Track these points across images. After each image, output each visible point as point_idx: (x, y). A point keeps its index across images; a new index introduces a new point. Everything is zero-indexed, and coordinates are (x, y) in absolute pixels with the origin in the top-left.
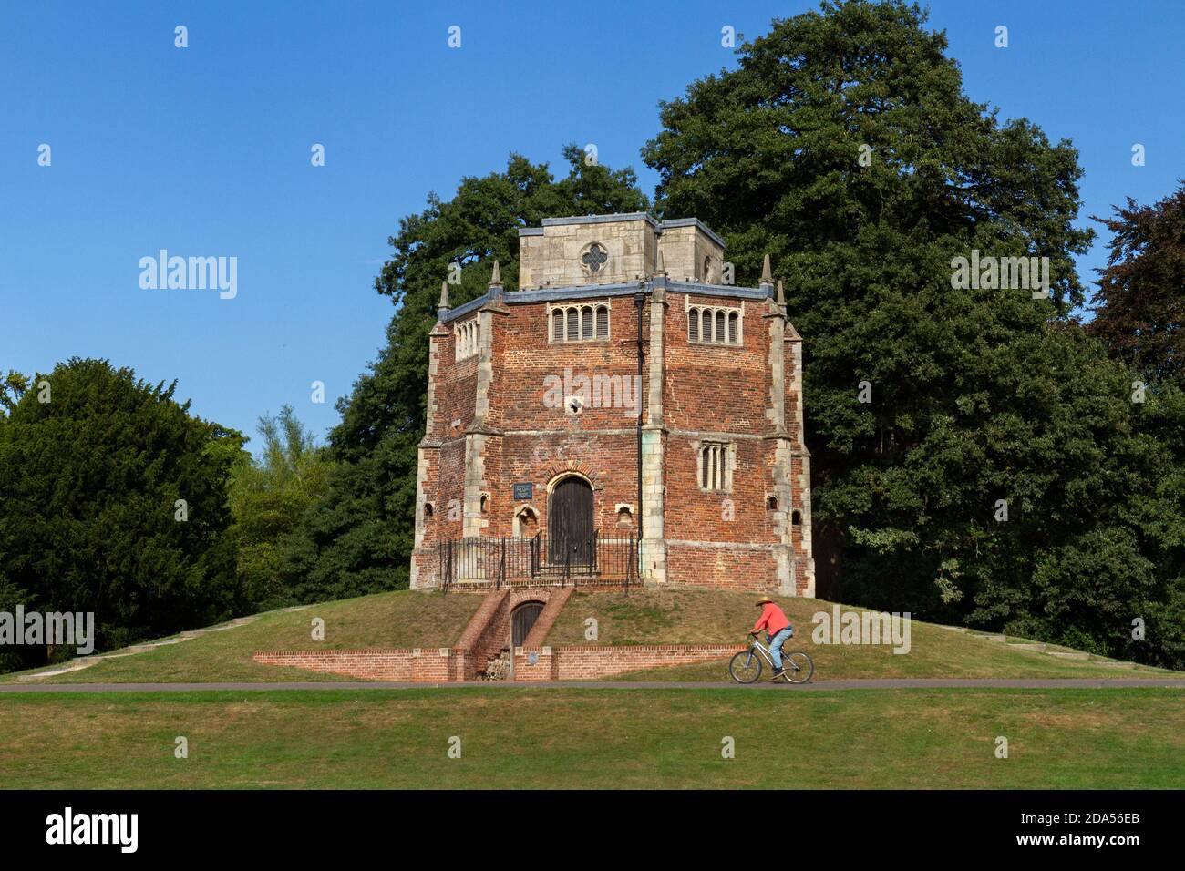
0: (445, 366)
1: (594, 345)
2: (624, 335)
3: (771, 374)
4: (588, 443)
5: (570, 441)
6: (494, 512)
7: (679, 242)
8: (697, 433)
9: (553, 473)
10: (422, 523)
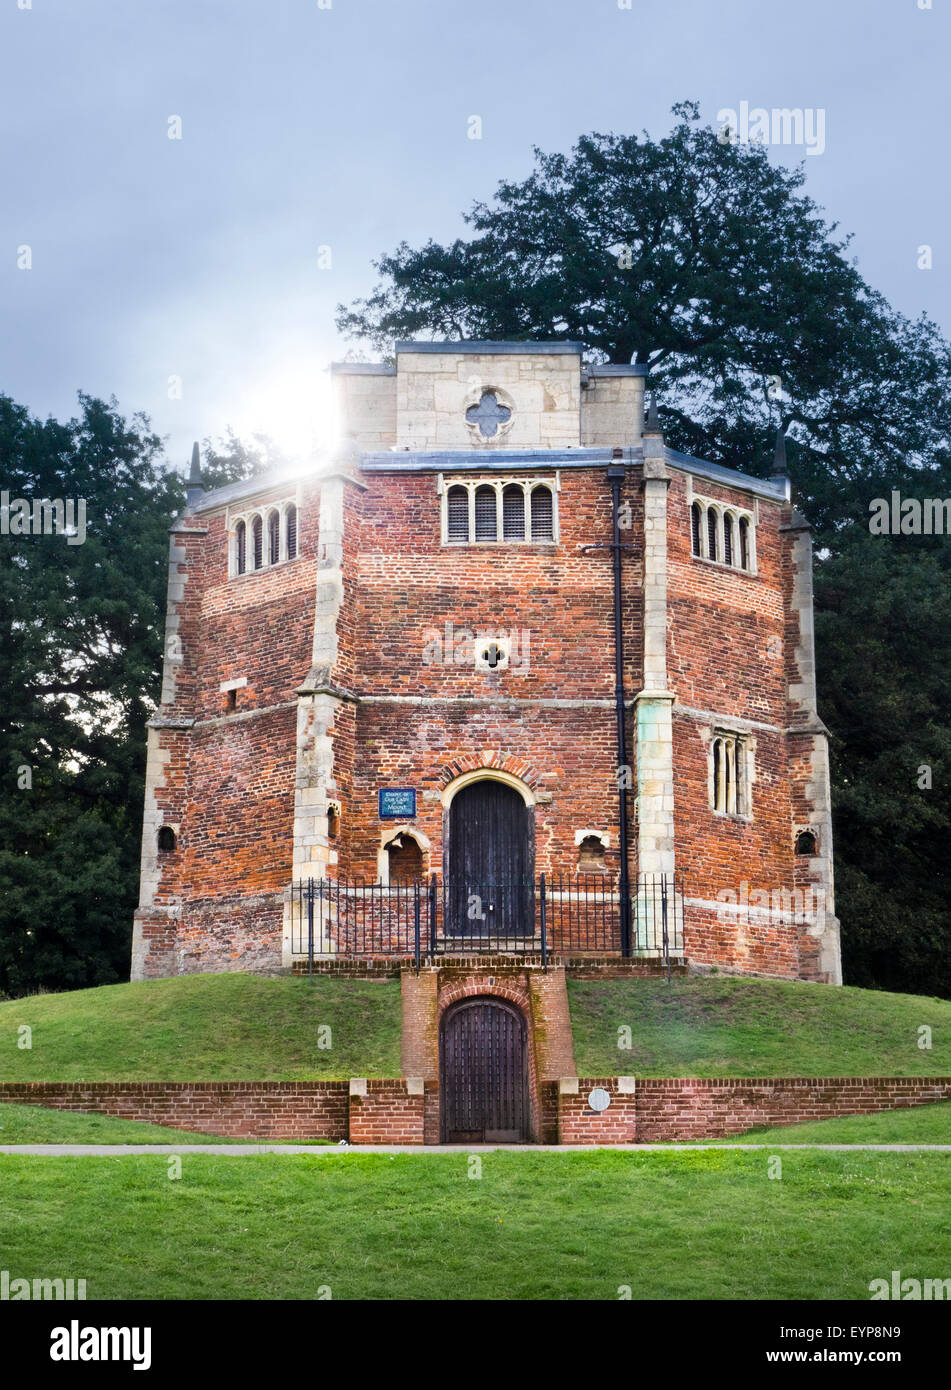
0: (198, 587)
1: (531, 551)
2: (584, 536)
3: (796, 626)
4: (521, 721)
5: (488, 717)
6: (345, 838)
7: (616, 402)
8: (706, 714)
9: (454, 771)
10: (155, 863)
